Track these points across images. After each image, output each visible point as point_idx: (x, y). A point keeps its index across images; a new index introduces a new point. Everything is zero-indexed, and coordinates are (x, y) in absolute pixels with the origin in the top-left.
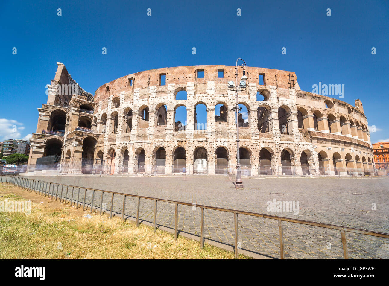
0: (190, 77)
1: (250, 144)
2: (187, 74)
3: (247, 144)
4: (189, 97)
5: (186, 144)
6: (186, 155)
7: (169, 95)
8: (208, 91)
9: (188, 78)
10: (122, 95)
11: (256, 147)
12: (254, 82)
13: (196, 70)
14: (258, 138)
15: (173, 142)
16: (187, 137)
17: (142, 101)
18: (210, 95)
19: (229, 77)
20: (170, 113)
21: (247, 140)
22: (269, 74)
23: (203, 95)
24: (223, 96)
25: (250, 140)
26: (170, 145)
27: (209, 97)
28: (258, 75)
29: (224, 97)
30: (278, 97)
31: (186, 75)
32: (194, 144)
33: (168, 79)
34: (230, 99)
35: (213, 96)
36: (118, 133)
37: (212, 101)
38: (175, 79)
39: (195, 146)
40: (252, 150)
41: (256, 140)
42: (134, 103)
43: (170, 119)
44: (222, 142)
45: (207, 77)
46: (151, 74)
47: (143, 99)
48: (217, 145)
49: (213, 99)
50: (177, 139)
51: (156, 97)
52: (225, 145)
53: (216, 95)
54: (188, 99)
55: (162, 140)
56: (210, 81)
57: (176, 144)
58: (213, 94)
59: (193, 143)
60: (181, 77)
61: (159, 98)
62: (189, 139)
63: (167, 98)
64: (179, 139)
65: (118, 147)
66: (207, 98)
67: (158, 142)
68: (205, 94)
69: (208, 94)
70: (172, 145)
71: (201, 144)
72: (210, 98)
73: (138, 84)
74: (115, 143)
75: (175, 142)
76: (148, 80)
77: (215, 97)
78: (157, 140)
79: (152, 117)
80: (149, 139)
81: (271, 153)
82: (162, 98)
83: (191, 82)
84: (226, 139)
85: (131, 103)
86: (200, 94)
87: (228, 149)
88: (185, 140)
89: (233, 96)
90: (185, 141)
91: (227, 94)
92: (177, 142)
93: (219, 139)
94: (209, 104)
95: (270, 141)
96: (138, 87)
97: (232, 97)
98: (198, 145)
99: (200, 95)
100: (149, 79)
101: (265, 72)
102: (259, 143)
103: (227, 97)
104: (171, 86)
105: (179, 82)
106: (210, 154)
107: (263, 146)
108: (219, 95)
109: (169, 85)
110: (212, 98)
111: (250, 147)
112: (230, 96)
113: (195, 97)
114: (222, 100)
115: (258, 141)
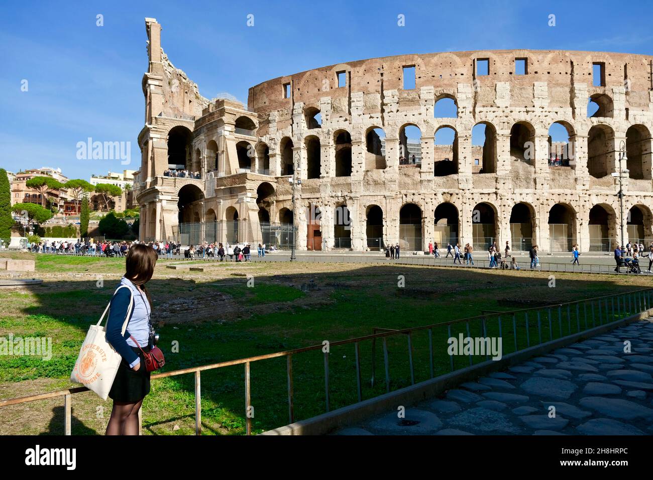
0: (462, 74)
1: (573, 198)
2: (458, 68)
3: (569, 198)
4: (462, 112)
5: (459, 198)
6: (460, 218)
7: (423, 109)
8: (498, 102)
9: (459, 76)
10: (325, 103)
11: (583, 203)
12: (584, 81)
13: (474, 60)
14: (587, 187)
15: (435, 194)
16: (461, 186)
17: (370, 118)
18: (501, 109)
19: (536, 73)
20: (426, 143)
21: (568, 191)
22: (612, 64)
23: (489, 109)
24: (525, 109)
25: (574, 192)
26: (430, 200)
27: (499, 113)
28: (591, 66)
29: (527, 112)
30: (627, 109)
31: (454, 69)
32: (473, 199)
33: (420, 78)
34: (538, 115)
35: (507, 111)
36: (323, 177)
37: (505, 119)
38: (433, 76)
39: (476, 203)
40: (577, 209)
41: (585, 192)
42: (353, 122)
43: (427, 153)
44: (524, 195)
45: (495, 74)
46: (385, 65)
47: (372, 115)
48: (515, 201)
49: (507, 117)
50: (442, 189)
51: (398, 111)
52: (529, 200)
53: (513, 109)
54: (461, 117)
55: (413, 191)
56: (500, 81)
57: (441, 200)
58: (507, 107)
59: (471, 197)
60: (446, 73)
61: (405, 113)
62: (463, 190)
63: (420, 114)
64: (446, 191)
65: (327, 203)
66: (495, 114)
67: (406, 195)
68: (492, 106)
69: (499, 107)
70: (433, 200)
71: (485, 199)
72: (502, 114)
73: (359, 84)
74: (317, 195)
75: (438, 195)
76: (379, 77)
77: (511, 112)
78: (404, 192)
79: (391, 149)
80: (389, 189)
81: (610, 213)
82: (410, 114)
83: (465, 84)
84: (531, 191)
85: (346, 120)
86: (484, 106)
87: (535, 208)
88: (457, 191)
89: (544, 110)
90: (457, 194)
91: (534, 106)
92: (442, 194)
93: (517, 191)
94: (499, 126)
95: (608, 192)
96: (359, 91)
97: (542, 112)
98: (480, 201)
99: (482, 109)
100: (382, 74)
101: (605, 61)
102: (589, 195)
103: (533, 112)
104: (427, 91)
105: (442, 83)
106: (503, 216)
107: (596, 201)
108: (518, 109)
109: (422, 88)
110: (505, 114)
111: (573, 204)
112: (538, 110)
113: (474, 112)
114: (523, 117)
115: (588, 193)
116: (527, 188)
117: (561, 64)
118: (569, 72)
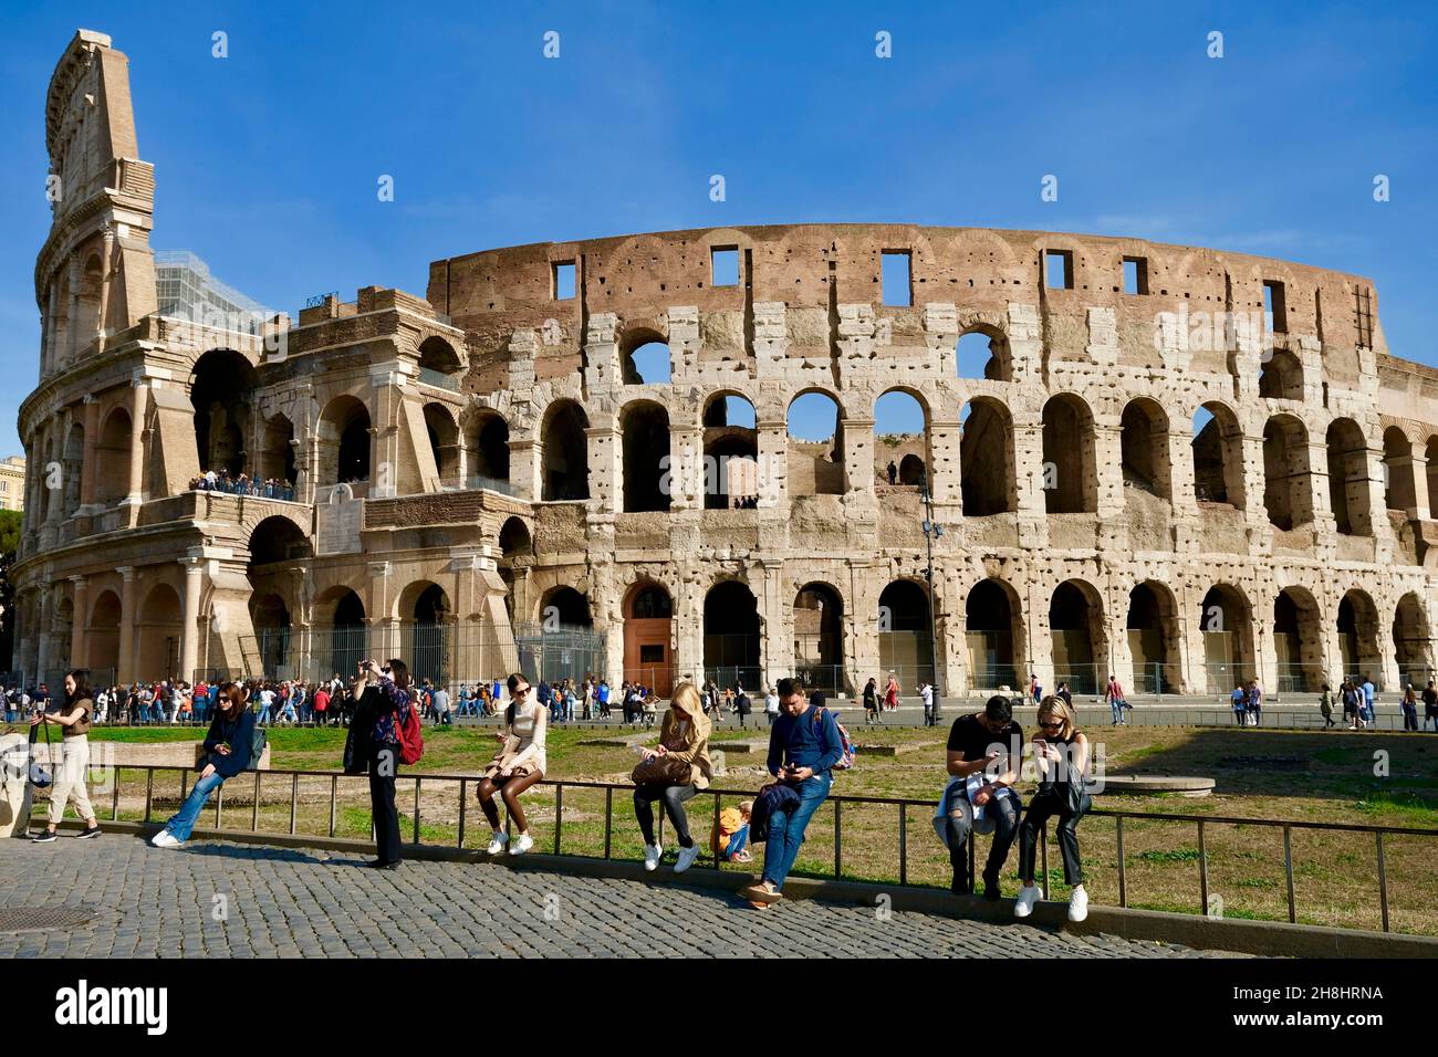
0: (1017, 282)
1: (1244, 573)
2: (1007, 266)
3: (1237, 572)
4: (1020, 369)
5: (1019, 570)
6: (1025, 617)
7: (932, 356)
8: (1094, 351)
9: (1010, 284)
10: (680, 321)
11: (1263, 585)
13: (1041, 252)
14: (1267, 550)
15: (967, 559)
16: (1024, 542)
17: (803, 367)
18: (1100, 369)
19: (1164, 292)
20: (943, 436)
21: (1235, 558)
22: (1296, 287)
23: (1076, 365)
24: (1146, 372)
25: (1245, 559)
26: (957, 574)
27: (1097, 377)
28: (1260, 287)
29: (1151, 378)
30: (1325, 385)
31: (999, 269)
32: (1050, 571)
33: (923, 281)
34: (1171, 387)
35: (1113, 372)
36: (679, 509)
37: (1110, 392)
38: (953, 281)
39: (1057, 581)
40: (1252, 598)
41: (1264, 560)
42: (760, 373)
43: (946, 460)
44: (1153, 565)
45: (1085, 287)
46: (839, 244)
47: (809, 360)
48: (1136, 577)
49: (1112, 386)
50: (983, 547)
51: (873, 355)
52: (1163, 575)
53: (1124, 368)
54: (1018, 381)
55: (915, 551)
56: (1096, 306)
57: (981, 572)
58: (1111, 365)
59: (1047, 568)
60: (982, 275)
61: (891, 362)
62: (1028, 550)
63: (927, 367)
64: (992, 551)
65: (690, 576)
66: (1089, 378)
67: (898, 560)
68: (1081, 360)
69: (1095, 363)
70: (963, 573)
71: (1076, 573)
72: (1102, 379)
73: (774, 282)
74: (664, 555)
75: (974, 560)
76: (828, 273)
77: (1121, 375)
78: (893, 551)
79: (860, 446)
80: (857, 544)
81: (1305, 606)
82: (902, 365)
83: (1024, 306)
84: (1165, 555)
85: (740, 368)
86: (1064, 359)
87: (1175, 594)
88: (1016, 552)
89: (1182, 376)
90: (1016, 560)
91: (1163, 367)
92: (983, 560)
93: (1140, 555)
94: (1098, 404)
95: (1304, 562)
96: (774, 298)
97: (1179, 380)
98: (1066, 577)
99: (1061, 365)
100: (832, 265)
101: (1283, 279)
102: (1272, 567)
103: (1163, 378)
104: (942, 315)
105: (973, 298)
106: (1114, 613)
107: (1285, 580)
108: (1134, 370)
109: (929, 305)
110: (1109, 380)
111: (1245, 587)
112: (1171, 376)
113: (1045, 370)
114: (1144, 389)
115: (1270, 561)
116: (1159, 548)
117: (1208, 280)
118: (1224, 297)
